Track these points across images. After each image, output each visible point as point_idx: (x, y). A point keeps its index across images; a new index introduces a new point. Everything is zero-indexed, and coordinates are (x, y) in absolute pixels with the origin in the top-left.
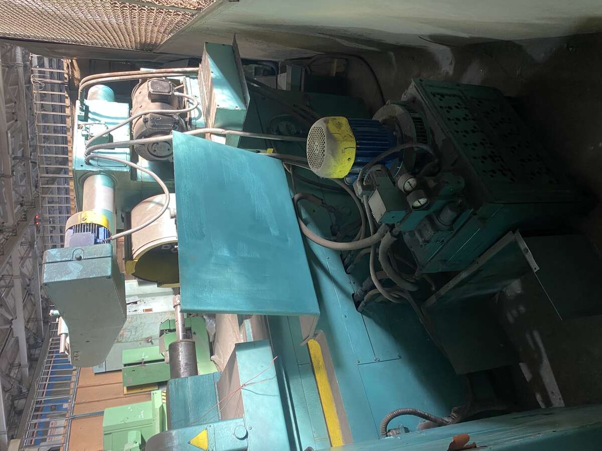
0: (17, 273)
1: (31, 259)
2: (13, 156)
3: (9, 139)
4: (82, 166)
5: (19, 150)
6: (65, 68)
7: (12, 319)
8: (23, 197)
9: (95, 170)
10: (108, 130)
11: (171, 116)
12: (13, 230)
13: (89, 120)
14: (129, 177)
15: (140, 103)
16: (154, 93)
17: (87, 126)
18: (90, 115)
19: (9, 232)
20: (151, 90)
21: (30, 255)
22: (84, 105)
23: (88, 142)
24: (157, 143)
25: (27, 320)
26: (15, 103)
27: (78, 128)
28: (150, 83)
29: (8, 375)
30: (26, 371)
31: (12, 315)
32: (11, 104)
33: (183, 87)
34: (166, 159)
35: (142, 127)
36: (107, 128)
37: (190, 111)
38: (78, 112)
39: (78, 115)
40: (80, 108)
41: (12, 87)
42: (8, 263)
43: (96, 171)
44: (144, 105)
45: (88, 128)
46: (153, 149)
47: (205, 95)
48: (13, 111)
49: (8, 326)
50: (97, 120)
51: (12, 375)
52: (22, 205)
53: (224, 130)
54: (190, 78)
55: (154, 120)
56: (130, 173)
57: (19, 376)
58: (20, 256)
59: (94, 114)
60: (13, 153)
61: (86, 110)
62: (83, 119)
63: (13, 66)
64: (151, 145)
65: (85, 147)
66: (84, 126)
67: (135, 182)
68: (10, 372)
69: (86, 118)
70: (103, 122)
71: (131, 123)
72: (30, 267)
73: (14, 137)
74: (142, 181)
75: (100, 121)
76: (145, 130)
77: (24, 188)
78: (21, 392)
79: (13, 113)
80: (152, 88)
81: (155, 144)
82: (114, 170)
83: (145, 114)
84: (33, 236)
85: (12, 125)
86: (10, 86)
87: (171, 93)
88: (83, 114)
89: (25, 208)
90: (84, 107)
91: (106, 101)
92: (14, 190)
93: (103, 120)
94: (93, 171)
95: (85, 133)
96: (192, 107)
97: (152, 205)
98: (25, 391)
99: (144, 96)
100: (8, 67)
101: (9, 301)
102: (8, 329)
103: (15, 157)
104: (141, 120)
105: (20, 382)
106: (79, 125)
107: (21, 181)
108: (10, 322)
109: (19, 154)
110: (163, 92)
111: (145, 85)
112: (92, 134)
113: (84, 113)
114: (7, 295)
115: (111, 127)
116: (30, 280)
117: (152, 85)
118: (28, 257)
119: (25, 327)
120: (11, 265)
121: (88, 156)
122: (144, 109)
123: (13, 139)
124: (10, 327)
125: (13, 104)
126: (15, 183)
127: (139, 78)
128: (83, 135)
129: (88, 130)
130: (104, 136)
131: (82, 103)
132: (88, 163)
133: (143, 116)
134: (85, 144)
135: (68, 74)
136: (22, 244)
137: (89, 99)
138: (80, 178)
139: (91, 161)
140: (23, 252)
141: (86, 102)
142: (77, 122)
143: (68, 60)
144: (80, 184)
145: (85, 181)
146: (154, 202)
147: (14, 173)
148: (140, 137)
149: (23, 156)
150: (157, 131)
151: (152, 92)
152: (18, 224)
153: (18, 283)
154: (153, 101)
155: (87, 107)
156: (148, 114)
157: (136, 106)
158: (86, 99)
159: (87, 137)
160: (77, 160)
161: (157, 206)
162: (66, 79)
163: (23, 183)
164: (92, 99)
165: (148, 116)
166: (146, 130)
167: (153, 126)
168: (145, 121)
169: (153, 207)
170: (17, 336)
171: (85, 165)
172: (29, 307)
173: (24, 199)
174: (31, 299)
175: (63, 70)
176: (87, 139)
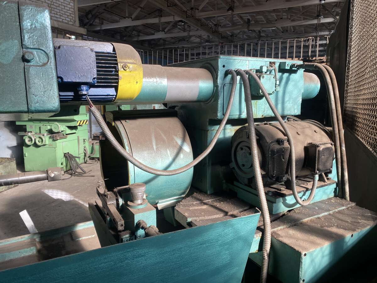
0: (191, 34)
1: (200, 41)
2: (261, 31)
3: (271, 29)
4: (224, 66)
5: (265, 34)
6: (319, 58)
7: (165, 32)
8: (236, 36)
9: (219, 81)
10: (267, 96)
11: (287, 173)
12: (216, 31)
13: (280, 74)
14: (212, 118)
15: (303, 132)
16: (317, 152)
17: (273, 71)
18: (286, 75)
19: (215, 29)
20: (321, 148)
21: (202, 41)
22: (298, 69)
23: (254, 73)
24: (251, 153)
25: (165, 40)
26: (294, 32)
27: (270, 63)
28: (329, 145)
29: (134, 30)
30: (136, 39)
31: (167, 31)
32: (293, 30)
33: (324, 181)
34: (233, 159)
35: (272, 136)
36: (270, 94)
37: (294, 194)
38: (289, 62)
39: (285, 62)
40: (294, 65)
41: (303, 30)
42: (198, 29)
43: (217, 82)
44: (300, 137)
45: (270, 73)
46: (244, 148)
47: (316, 216)
48: (288, 31)
49: (161, 30)
50: (280, 82)
51: (134, 32)
52: (231, 36)
53: (268, 252)
54: (336, 189)
55: (282, 152)
56: (216, 118)
57: (133, 36)
58: (202, 35)
59: (288, 79)
60: (263, 31)
61: (292, 71)
62: (282, 68)
63: (317, 30)
64: (248, 146)
65: (247, 69)
66: (273, 68)
67: (208, 124)
68: (136, 31)
69: (282, 70)
70: (278, 89)
71: (275, 118)
72: (195, 41)
73: (273, 31)
74: (208, 131)
75: (279, 85)
76: (268, 141)
77: (242, 37)
78: (124, 37)
79: (287, 31)
80: (323, 149)
81: (250, 151)
82: (219, 102)
83: (289, 141)
84: (213, 42)
85: (280, 30)
86: (304, 29)
87: (318, 172)
88: (287, 67)
89: (230, 38)
90: (296, 69)
91: (302, 91)
92: (241, 31)
93: (280, 89)
94: (217, 79)
95: (264, 70)
96: (299, 196)
97: (179, 142)
98: (124, 39)
99: (311, 138)
100: (316, 27)
101: (176, 30)
102: (159, 29)
103: (260, 32)
104: (281, 136)
105: (130, 36)
106: (274, 63)
107: (246, 36)
108: (163, 30)
109: (262, 34)
110: (318, 162)
111: (326, 139)
112: (263, 77)
113: (289, 68)
114: (179, 29)
115: (272, 98)
116: (187, 41)
117: (328, 149)
118: (201, 39)
119: (161, 38)
120: (197, 30)
121: (235, 74)
122: (295, 138)
123: (271, 31)
124: (161, 31)
125: (293, 31)
126: (244, 32)
127: (334, 128)
128: (261, 67)
129: (268, 73)
130: (261, 91)
131: (299, 67)
132: (227, 73)
133: (286, 137)
134: (251, 70)
135: (315, 60)
136: (208, 36)
137: (304, 74)
138: (210, 64)
139: (229, 76)
140: (204, 37)
141: (301, 71)
142: (278, 61)
143: (325, 60)
144: (204, 64)
145: (207, 69)
146: (182, 145)
147: (251, 31)
148: (258, 134)
149: (261, 36)
150: (267, 155)
151: (318, 149)
152: (220, 34)
153: (185, 34)
154: (306, 149)
155: (295, 72)
156: (290, 144)
157: (298, 127)
158: (304, 71)
159: (259, 71)
160: (232, 60)
161: (178, 147)
162: (312, 58)
163: (245, 37)
164: (305, 76)
165: (286, 144)
166: (268, 143)
167: (273, 151)
168: (279, 142)
169: (176, 142)
170: (155, 34)
171: (225, 69)
172: (173, 41)
173: (235, 37)
174: (177, 42)
175: (318, 57)
176: (257, 71)
